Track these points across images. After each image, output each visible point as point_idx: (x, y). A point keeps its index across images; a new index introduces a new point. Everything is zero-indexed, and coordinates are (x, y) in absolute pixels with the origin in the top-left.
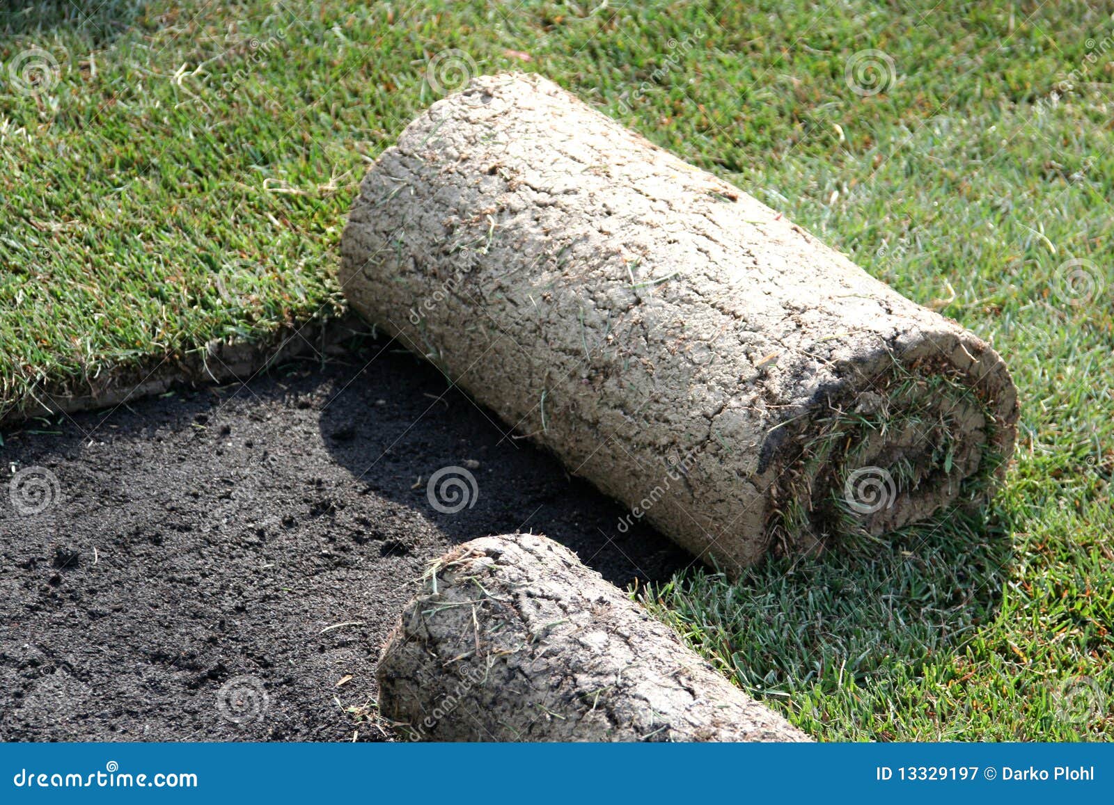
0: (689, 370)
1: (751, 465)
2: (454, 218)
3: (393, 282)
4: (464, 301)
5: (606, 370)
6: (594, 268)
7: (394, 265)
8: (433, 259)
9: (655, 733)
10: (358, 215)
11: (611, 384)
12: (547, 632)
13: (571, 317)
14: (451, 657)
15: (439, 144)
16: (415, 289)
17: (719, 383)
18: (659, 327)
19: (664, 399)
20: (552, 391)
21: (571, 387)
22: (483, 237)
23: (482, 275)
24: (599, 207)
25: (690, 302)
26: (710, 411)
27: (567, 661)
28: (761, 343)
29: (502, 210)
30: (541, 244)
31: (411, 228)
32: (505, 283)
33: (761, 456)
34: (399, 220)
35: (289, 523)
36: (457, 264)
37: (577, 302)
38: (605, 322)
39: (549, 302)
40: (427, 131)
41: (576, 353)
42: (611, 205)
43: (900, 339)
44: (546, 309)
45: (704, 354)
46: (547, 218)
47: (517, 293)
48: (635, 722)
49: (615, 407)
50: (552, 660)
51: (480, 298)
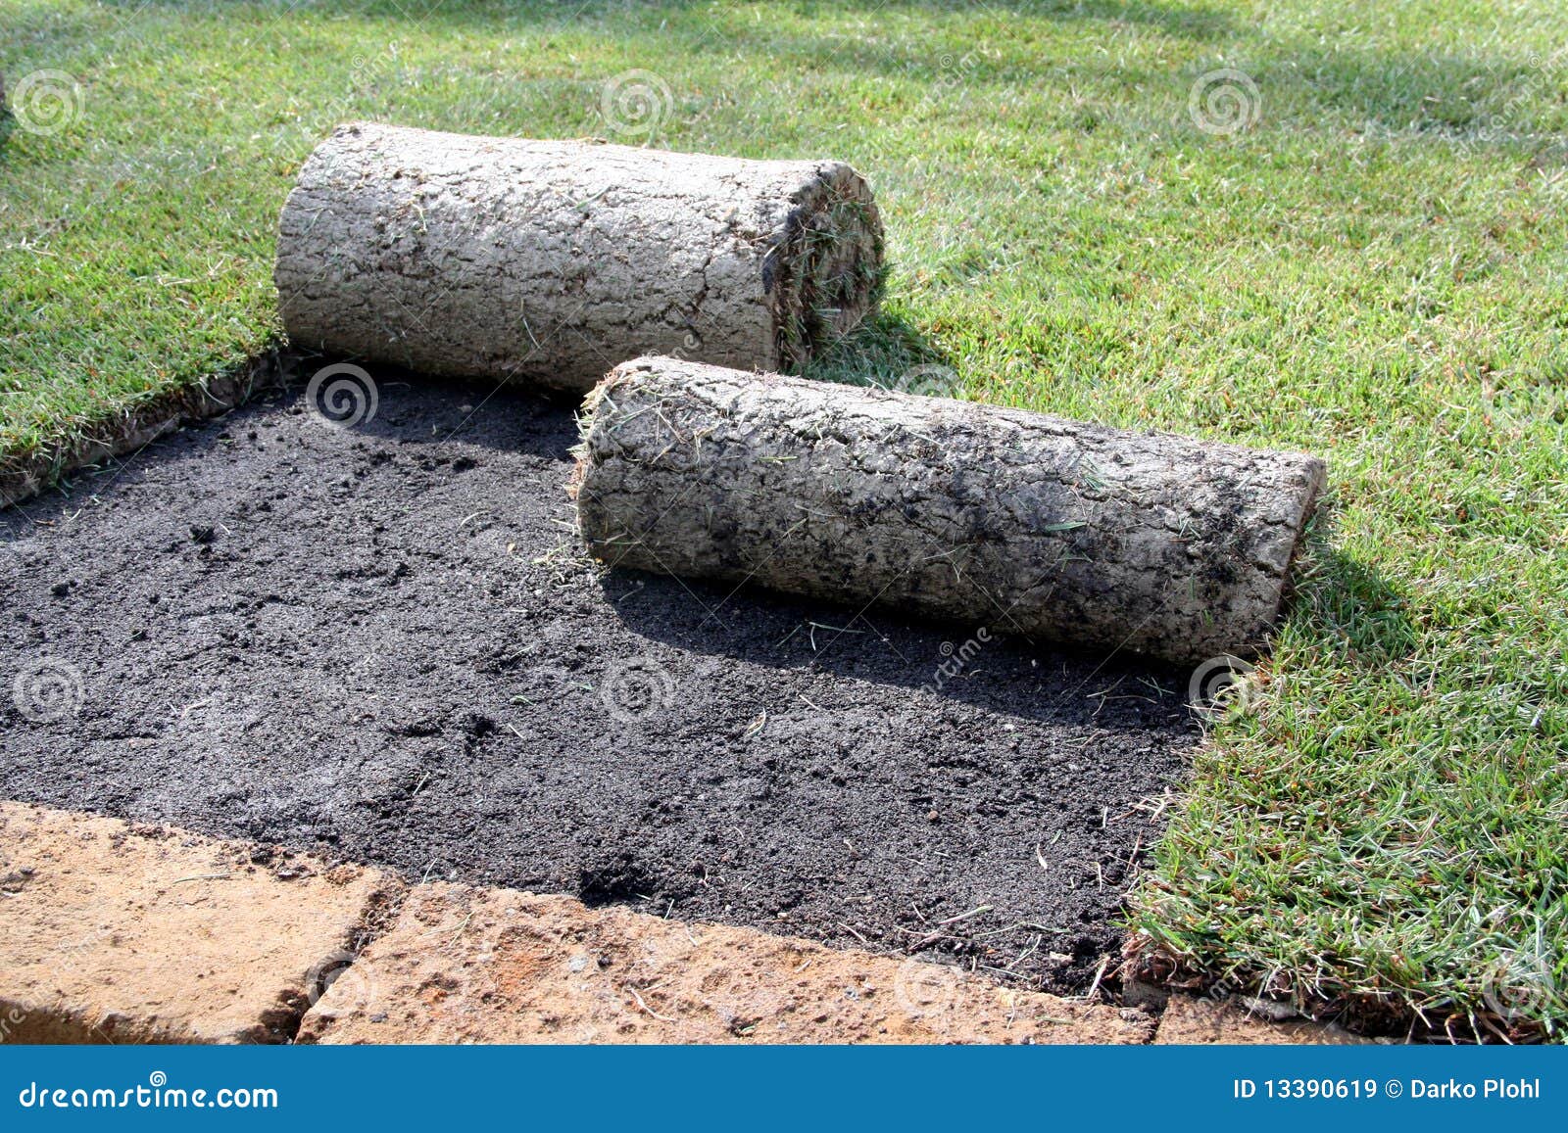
0: (662, 247)
1: (758, 290)
2: (380, 219)
3: (340, 291)
4: (417, 277)
5: (582, 276)
6: (531, 208)
7: (336, 277)
8: (375, 256)
9: (891, 434)
10: (286, 249)
11: (591, 285)
12: (735, 403)
13: (530, 250)
14: (655, 454)
15: (337, 173)
16: (364, 287)
17: (695, 244)
18: (616, 226)
19: (647, 277)
20: (532, 316)
21: (551, 304)
22: (416, 223)
23: (428, 251)
24: (508, 169)
25: (633, 200)
26: (699, 266)
27: (771, 416)
28: (716, 205)
29: (423, 198)
30: (472, 209)
31: (343, 240)
32: (453, 248)
33: (764, 279)
34: (328, 240)
35: (360, 475)
36: (399, 251)
37: (530, 237)
38: (564, 241)
39: (503, 246)
40: (321, 167)
41: (547, 274)
42: (517, 164)
43: (822, 170)
44: (502, 252)
45: (669, 230)
46: (467, 190)
47: (468, 251)
48: (866, 434)
49: (602, 301)
50: (755, 421)
51: (431, 270)
